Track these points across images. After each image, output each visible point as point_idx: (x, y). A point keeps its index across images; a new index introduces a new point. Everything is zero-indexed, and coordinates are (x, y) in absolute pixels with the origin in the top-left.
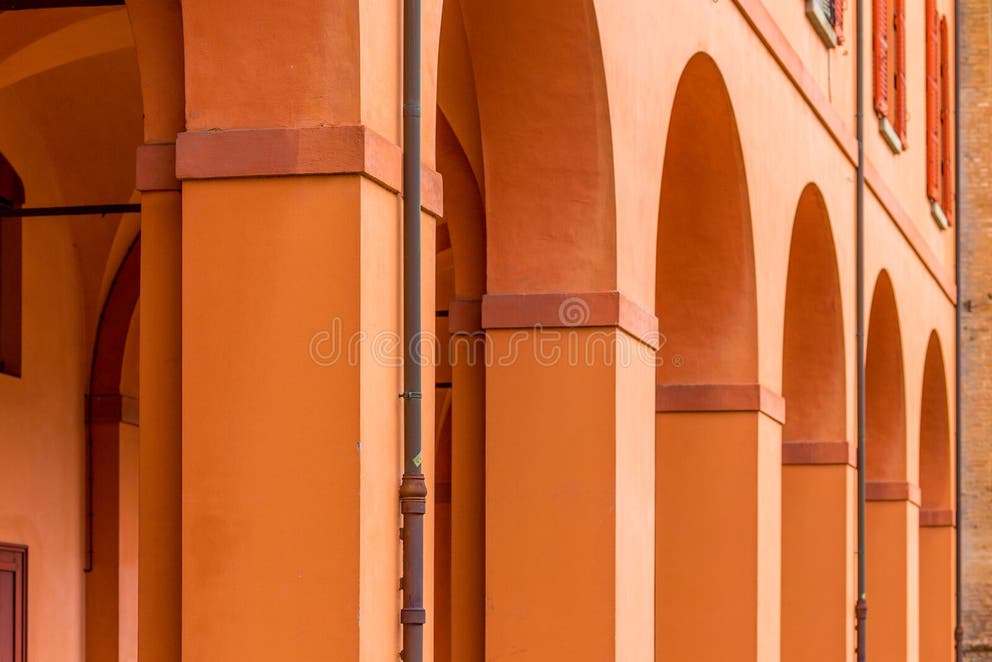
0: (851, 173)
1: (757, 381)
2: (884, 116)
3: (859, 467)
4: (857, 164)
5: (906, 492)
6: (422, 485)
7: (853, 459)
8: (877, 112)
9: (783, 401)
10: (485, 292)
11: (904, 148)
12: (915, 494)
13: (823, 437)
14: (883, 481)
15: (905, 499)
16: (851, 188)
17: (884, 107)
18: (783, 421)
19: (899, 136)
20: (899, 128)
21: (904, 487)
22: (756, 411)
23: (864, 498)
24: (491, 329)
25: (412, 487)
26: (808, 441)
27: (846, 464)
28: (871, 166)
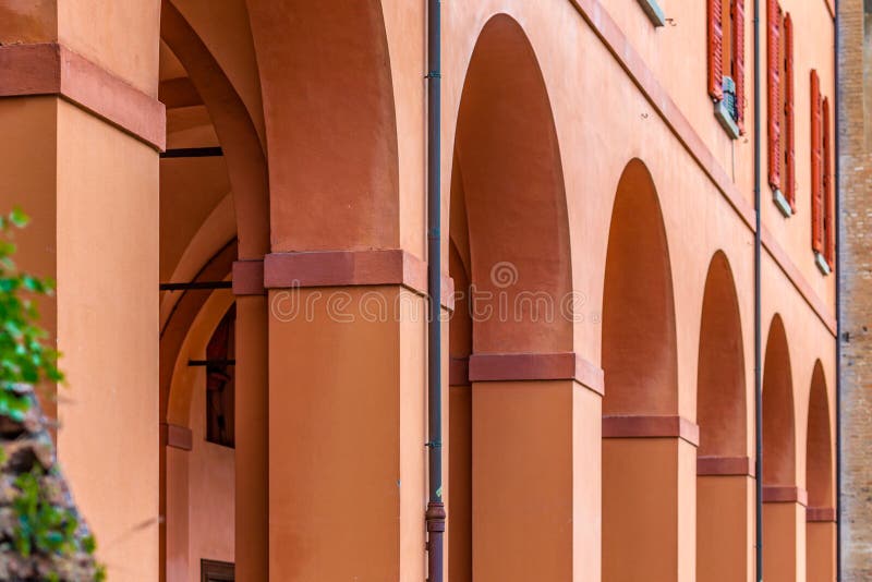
0: (750, 238)
1: (677, 413)
2: (777, 188)
3: (757, 477)
4: (755, 230)
5: (795, 495)
6: (443, 511)
7: (752, 471)
8: (771, 185)
9: (697, 427)
10: (471, 353)
11: (793, 212)
12: (802, 496)
13: (728, 453)
14: (776, 486)
15: (795, 501)
16: (750, 250)
17: (777, 181)
18: (697, 444)
19: (789, 203)
20: (789, 197)
21: (794, 490)
22: (676, 437)
23: (762, 500)
24: (476, 381)
25: (435, 512)
26: (716, 457)
27: (746, 475)
28: (766, 230)
